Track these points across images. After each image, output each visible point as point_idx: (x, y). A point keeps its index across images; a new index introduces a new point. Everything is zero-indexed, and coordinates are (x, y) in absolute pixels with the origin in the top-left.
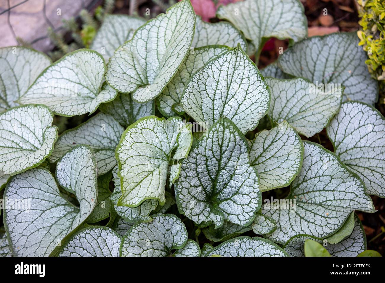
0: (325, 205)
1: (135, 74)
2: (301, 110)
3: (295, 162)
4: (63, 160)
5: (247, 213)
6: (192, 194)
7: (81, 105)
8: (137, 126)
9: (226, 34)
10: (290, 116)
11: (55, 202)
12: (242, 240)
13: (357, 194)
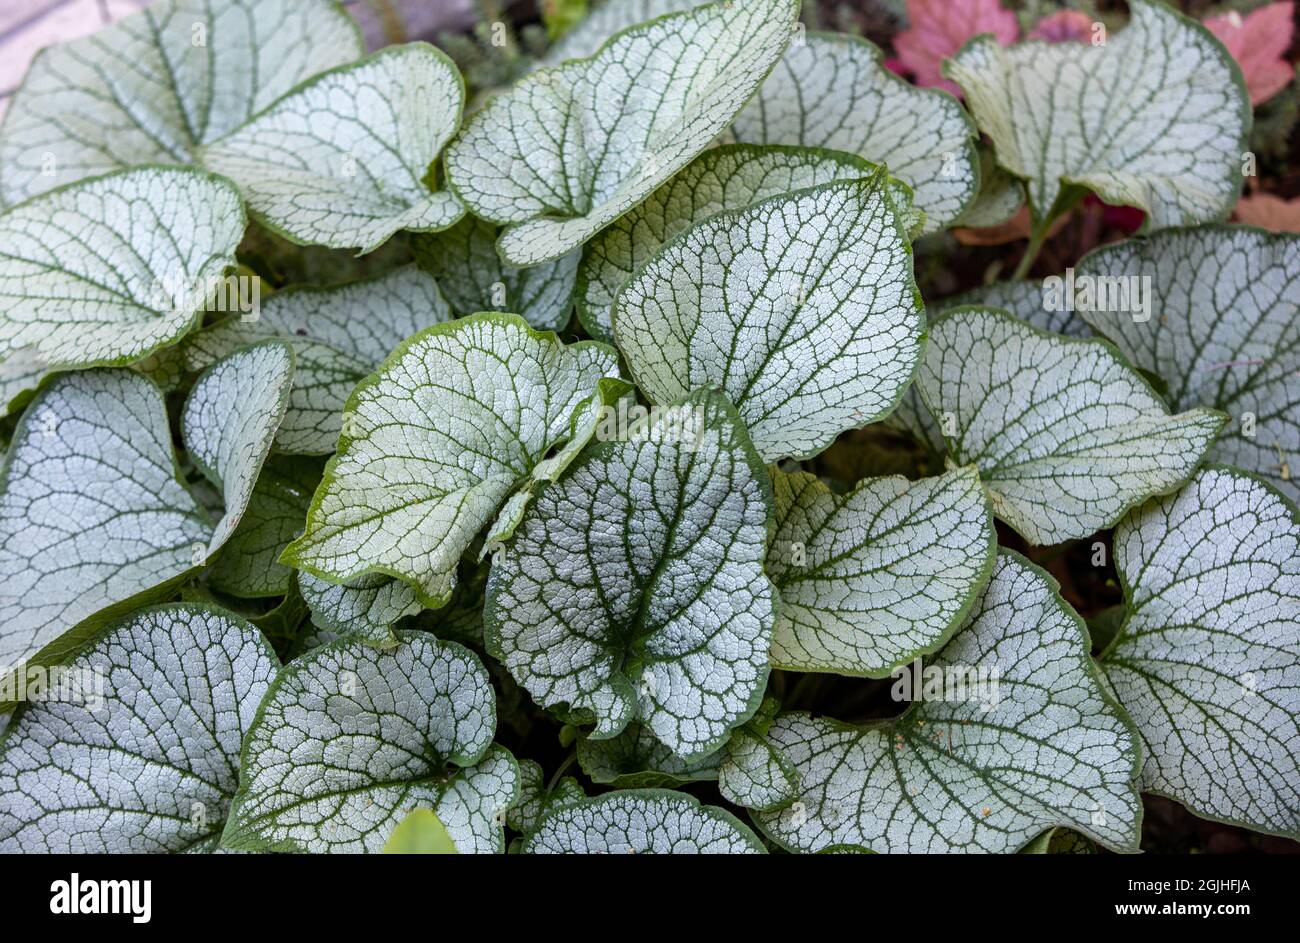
0: (998, 779)
1: (553, 172)
2: (1062, 452)
3: (942, 609)
4: (219, 370)
5: (709, 721)
6: (550, 603)
7: (356, 219)
8: (460, 333)
9: (930, 133)
10: (1022, 456)
11: (162, 496)
12: (672, 805)
13: (1108, 778)
